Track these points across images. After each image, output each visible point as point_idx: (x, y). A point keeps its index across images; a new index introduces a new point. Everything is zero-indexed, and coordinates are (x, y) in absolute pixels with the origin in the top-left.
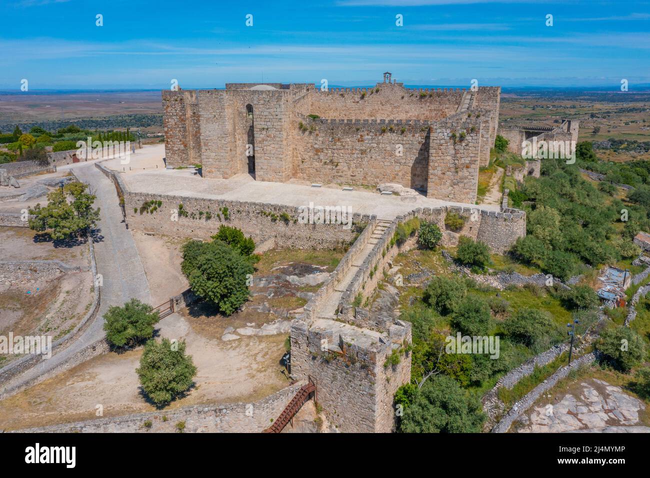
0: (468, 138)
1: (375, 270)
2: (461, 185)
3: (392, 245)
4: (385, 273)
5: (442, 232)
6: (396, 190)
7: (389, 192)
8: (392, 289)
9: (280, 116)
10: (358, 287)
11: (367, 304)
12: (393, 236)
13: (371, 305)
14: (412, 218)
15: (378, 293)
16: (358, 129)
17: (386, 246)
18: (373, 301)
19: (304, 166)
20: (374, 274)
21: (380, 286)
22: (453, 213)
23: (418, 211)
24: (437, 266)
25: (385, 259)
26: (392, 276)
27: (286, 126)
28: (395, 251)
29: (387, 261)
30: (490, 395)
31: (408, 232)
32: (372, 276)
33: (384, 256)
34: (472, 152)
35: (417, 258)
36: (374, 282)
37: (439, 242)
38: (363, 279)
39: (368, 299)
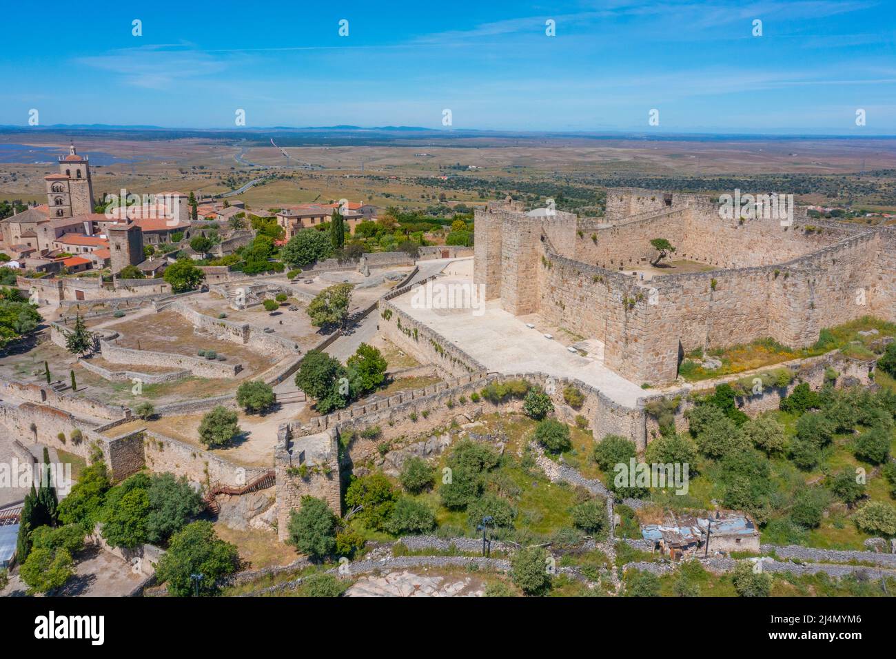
0: (637, 306)
1: (425, 415)
2: (630, 360)
3: (476, 400)
4: (455, 424)
5: (556, 405)
6: (586, 349)
7: (574, 350)
8: (446, 439)
9: (516, 248)
10: (376, 421)
11: (401, 442)
12: (478, 391)
13: (408, 444)
14: (520, 380)
15: (427, 437)
16: (579, 273)
17: (458, 398)
18: (414, 442)
19: (544, 302)
20: (421, 418)
21: (436, 433)
22: (574, 388)
23: (531, 375)
24: (523, 436)
25: (457, 410)
26: (462, 430)
27: (524, 258)
28: (488, 408)
29: (462, 413)
30: (390, 545)
31: (501, 392)
32: (415, 419)
33: (451, 406)
34: (640, 323)
35: (509, 422)
36: (423, 426)
37: (549, 414)
38: (391, 417)
39: (403, 437)
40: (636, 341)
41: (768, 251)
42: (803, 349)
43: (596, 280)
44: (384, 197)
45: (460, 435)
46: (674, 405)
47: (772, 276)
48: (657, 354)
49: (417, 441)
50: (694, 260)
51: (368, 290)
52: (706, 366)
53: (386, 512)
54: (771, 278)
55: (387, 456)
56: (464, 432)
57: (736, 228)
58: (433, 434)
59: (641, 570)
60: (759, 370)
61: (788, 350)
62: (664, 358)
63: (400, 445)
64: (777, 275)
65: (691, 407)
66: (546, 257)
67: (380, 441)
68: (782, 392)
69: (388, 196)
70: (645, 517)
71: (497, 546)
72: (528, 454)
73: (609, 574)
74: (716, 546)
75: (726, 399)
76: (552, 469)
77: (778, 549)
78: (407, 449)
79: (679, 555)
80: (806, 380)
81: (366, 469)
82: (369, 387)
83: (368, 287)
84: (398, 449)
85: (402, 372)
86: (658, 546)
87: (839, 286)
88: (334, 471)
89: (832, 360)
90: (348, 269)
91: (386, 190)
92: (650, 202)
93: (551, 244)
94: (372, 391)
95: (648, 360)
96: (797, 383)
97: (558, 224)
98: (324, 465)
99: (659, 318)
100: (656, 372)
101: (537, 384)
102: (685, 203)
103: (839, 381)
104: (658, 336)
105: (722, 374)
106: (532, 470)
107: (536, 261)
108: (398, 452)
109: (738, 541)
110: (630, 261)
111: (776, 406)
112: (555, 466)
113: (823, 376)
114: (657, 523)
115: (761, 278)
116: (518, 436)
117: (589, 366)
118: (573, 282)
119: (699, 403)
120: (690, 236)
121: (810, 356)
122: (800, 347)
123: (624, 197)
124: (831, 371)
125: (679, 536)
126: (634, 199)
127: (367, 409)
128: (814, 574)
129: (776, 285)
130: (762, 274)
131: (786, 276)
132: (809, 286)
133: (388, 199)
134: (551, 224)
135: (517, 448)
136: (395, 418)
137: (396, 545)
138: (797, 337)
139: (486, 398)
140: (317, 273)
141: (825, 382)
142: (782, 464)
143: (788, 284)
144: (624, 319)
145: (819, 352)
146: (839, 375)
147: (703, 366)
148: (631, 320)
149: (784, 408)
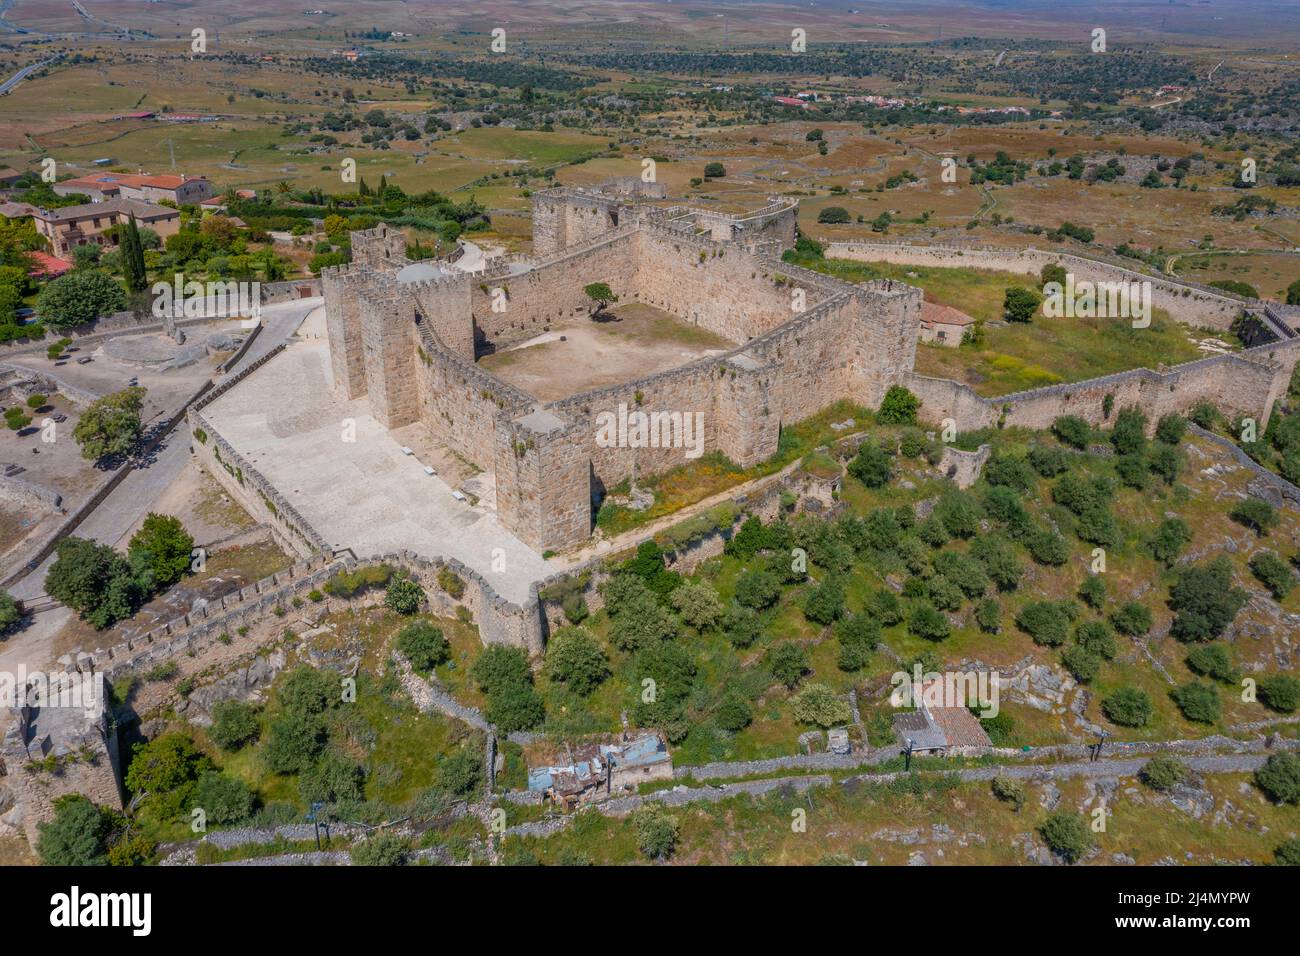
0: (528, 454)
1: (243, 632)
2: (527, 521)
3: (317, 598)
4: (291, 635)
5: (430, 594)
6: (478, 493)
7: (462, 496)
8: (277, 660)
9: (380, 337)
10: (167, 656)
11: (211, 674)
12: (319, 587)
13: (222, 674)
14: (378, 564)
15: (248, 661)
16: (465, 382)
17: (289, 601)
18: (231, 670)
19: (428, 409)
20: (237, 637)
21: (264, 652)
22: (450, 571)
23: (393, 556)
24: (385, 643)
25: (290, 617)
26: (301, 641)
27: (393, 349)
28: (338, 606)
29: (298, 620)
30: (191, 847)
31: (352, 585)
32: (227, 640)
33: (281, 614)
34: (534, 477)
35: (368, 622)
36: (242, 647)
37: (421, 606)
38: (190, 645)
39: (213, 667)
40: (531, 498)
41: (734, 302)
42: (758, 465)
43: (485, 397)
44: (254, 98)
45: (298, 651)
46: (582, 583)
47: (716, 374)
48: (561, 512)
49: (234, 668)
50: (649, 303)
51: (182, 371)
52: (632, 506)
53: (184, 801)
54: (715, 376)
55: (192, 696)
56: (303, 645)
57: (696, 266)
58: (258, 654)
59: (524, 835)
60: (699, 504)
61: (738, 470)
62: (570, 514)
63: (210, 679)
64: (723, 372)
65: (606, 578)
66: (424, 348)
67: (177, 680)
68: (726, 535)
69: (260, 95)
70: (533, 757)
71: (338, 830)
72: (392, 670)
73: (485, 847)
74: (619, 781)
75: (649, 564)
76: (421, 692)
77: (695, 772)
78: (220, 682)
79: (571, 804)
80: (756, 512)
81: (160, 721)
82: (166, 579)
83: (180, 367)
84: (208, 683)
85: (219, 542)
86: (546, 796)
87: (806, 369)
88: (101, 754)
89: (788, 482)
90: (151, 330)
91: (257, 83)
92: (590, 215)
93: (431, 326)
94: (175, 580)
95: (548, 522)
96: (745, 519)
97: (443, 289)
98: (82, 750)
99: (559, 468)
100: (561, 533)
101: (403, 566)
102: (634, 222)
103: (799, 505)
104: (559, 490)
105: (651, 518)
106: (397, 696)
107: (410, 352)
108: (208, 688)
109: (646, 770)
110: (560, 314)
111: (720, 551)
112: (426, 687)
113: (778, 503)
114: (547, 765)
115: (703, 379)
116: (379, 643)
117: (478, 524)
118: (460, 392)
119: (615, 573)
120: (642, 269)
121: (765, 475)
122: (753, 462)
123: (556, 207)
124: (788, 496)
125: (574, 778)
126: (569, 209)
127: (153, 636)
128: (734, 796)
129: (723, 385)
130: (703, 374)
131: (733, 376)
132: (761, 389)
133: (261, 100)
134: (433, 291)
135: (377, 662)
136: (197, 646)
137: (202, 844)
138: (750, 452)
139: (332, 594)
140: (100, 339)
141: (782, 510)
142: (718, 639)
143: (735, 387)
144: (515, 468)
145: (776, 467)
146: (799, 496)
147: (629, 506)
148: (523, 471)
149: (729, 552)
